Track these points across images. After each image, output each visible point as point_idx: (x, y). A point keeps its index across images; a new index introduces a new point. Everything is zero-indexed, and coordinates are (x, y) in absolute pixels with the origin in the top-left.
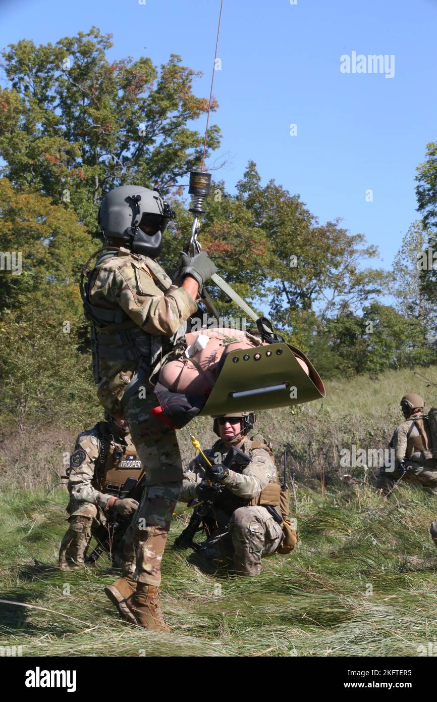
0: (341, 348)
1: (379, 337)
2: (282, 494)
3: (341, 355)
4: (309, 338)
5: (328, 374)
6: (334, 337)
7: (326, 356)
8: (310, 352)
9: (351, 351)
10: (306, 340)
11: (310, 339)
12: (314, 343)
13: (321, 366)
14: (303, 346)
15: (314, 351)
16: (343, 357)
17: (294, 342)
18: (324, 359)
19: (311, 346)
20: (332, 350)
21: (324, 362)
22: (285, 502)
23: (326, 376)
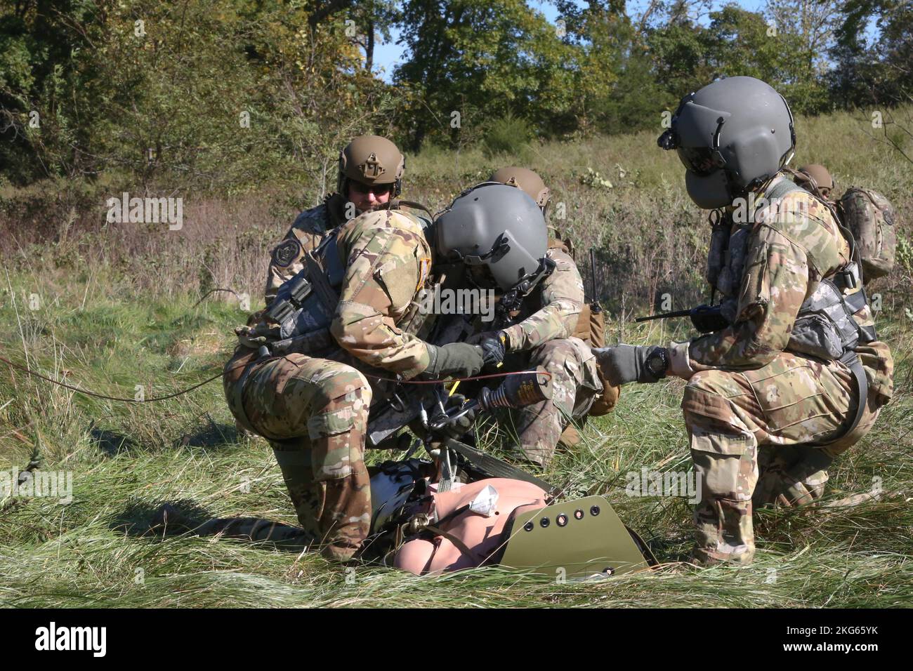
0: (671, 80)
1: (735, 62)
2: (592, 320)
3: (671, 90)
4: (618, 61)
5: (649, 120)
6: (659, 59)
7: (646, 91)
8: (620, 82)
9: (687, 84)
10: (613, 64)
11: (620, 62)
12: (627, 69)
13: (636, 106)
14: (609, 73)
15: (626, 82)
16: (674, 94)
17: (593, 65)
18: (643, 96)
19: (621, 74)
20: (656, 82)
21: (643, 100)
22: (598, 332)
23: (644, 124)
